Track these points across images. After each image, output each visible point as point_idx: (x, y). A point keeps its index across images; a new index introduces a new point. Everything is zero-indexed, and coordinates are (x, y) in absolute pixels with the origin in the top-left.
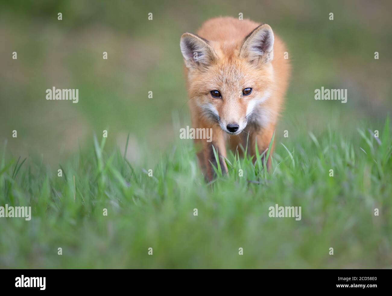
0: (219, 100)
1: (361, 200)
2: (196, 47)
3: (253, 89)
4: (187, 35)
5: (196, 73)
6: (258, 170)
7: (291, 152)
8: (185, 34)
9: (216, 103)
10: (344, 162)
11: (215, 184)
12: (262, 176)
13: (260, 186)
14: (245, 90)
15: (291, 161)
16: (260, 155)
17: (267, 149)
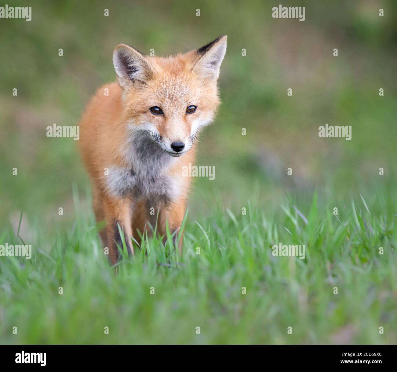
0: (160, 117)
1: (285, 285)
2: (131, 61)
3: (197, 108)
4: (122, 47)
5: (132, 92)
6: (168, 251)
7: (207, 231)
8: (119, 45)
9: (157, 120)
10: (265, 243)
11: (120, 267)
12: (173, 258)
13: (171, 269)
14: (189, 108)
15: (207, 241)
16: (172, 234)
17: (179, 228)
